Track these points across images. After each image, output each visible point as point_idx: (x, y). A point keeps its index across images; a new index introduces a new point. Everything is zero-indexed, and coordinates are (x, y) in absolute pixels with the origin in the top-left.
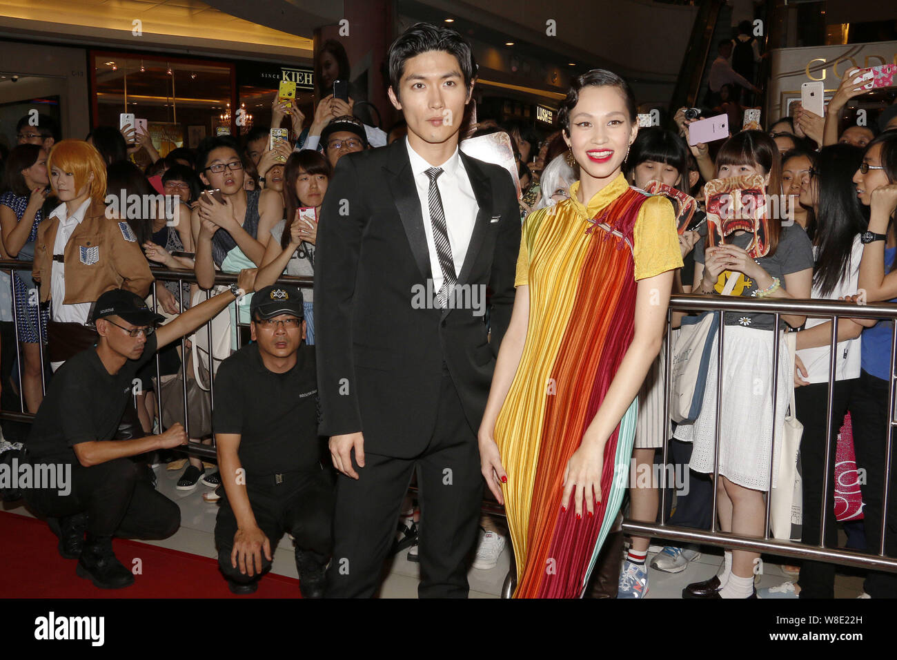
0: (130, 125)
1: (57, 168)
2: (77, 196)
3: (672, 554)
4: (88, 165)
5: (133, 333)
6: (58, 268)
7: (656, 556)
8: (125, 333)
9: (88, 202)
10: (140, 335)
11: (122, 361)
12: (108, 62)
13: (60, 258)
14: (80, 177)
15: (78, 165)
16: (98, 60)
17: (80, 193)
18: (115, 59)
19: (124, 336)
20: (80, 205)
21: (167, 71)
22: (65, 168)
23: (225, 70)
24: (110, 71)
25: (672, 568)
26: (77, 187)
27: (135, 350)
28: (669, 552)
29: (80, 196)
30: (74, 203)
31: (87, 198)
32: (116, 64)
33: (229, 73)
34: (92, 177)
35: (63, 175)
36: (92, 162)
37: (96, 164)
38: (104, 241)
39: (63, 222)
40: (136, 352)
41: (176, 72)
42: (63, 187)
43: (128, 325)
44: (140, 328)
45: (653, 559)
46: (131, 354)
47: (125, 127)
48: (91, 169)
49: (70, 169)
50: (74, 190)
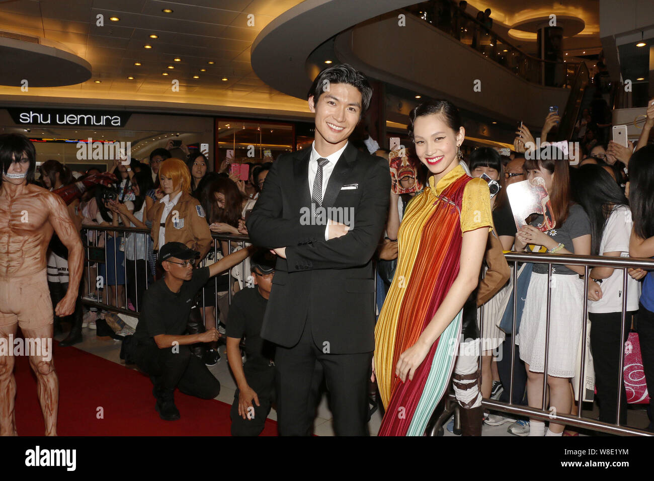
0: (205, 150)
1: (164, 176)
2: (174, 191)
3: (522, 424)
4: (180, 172)
5: (184, 265)
6: (162, 230)
7: (512, 425)
8: (180, 266)
9: (180, 194)
10: (189, 264)
11: (181, 283)
12: (227, 124)
13: (163, 225)
14: (176, 180)
15: (174, 173)
16: (220, 123)
17: (176, 189)
18: (230, 123)
19: (179, 268)
20: (176, 195)
21: (258, 128)
22: (167, 176)
23: (289, 128)
24: (227, 130)
25: (522, 433)
26: (174, 185)
27: (187, 275)
28: (521, 423)
29: (176, 190)
30: (173, 195)
31: (180, 192)
32: (230, 126)
33: (291, 129)
34: (182, 180)
35: (166, 179)
36: (182, 171)
37: (184, 172)
38: (187, 216)
39: (166, 204)
40: (188, 276)
41: (262, 130)
42: (167, 186)
43: (180, 261)
44: (187, 261)
45: (510, 427)
46: (186, 277)
47: (203, 151)
48: (182, 175)
49: (170, 176)
50: (172, 187)
